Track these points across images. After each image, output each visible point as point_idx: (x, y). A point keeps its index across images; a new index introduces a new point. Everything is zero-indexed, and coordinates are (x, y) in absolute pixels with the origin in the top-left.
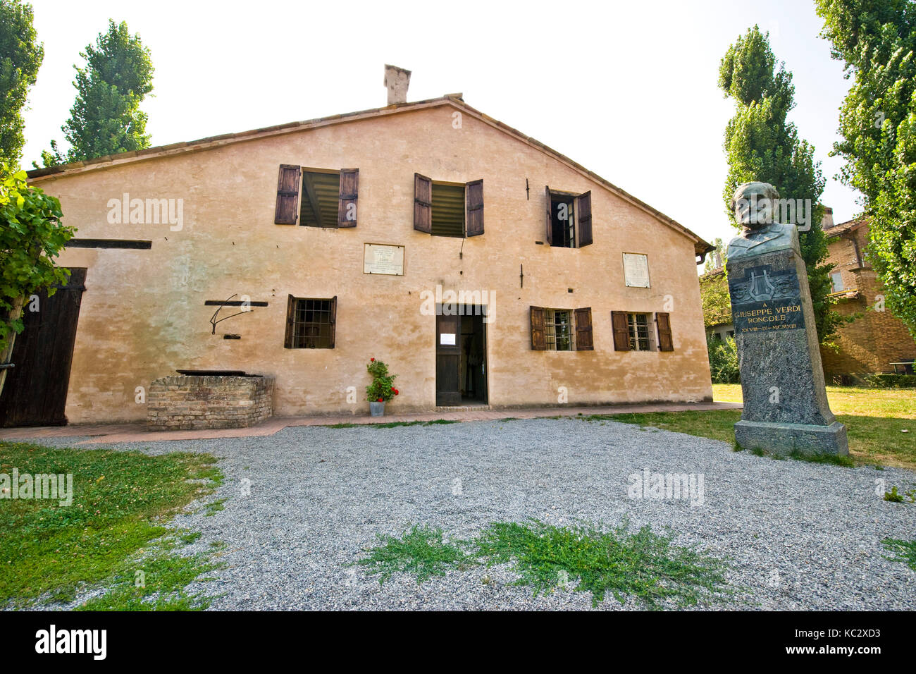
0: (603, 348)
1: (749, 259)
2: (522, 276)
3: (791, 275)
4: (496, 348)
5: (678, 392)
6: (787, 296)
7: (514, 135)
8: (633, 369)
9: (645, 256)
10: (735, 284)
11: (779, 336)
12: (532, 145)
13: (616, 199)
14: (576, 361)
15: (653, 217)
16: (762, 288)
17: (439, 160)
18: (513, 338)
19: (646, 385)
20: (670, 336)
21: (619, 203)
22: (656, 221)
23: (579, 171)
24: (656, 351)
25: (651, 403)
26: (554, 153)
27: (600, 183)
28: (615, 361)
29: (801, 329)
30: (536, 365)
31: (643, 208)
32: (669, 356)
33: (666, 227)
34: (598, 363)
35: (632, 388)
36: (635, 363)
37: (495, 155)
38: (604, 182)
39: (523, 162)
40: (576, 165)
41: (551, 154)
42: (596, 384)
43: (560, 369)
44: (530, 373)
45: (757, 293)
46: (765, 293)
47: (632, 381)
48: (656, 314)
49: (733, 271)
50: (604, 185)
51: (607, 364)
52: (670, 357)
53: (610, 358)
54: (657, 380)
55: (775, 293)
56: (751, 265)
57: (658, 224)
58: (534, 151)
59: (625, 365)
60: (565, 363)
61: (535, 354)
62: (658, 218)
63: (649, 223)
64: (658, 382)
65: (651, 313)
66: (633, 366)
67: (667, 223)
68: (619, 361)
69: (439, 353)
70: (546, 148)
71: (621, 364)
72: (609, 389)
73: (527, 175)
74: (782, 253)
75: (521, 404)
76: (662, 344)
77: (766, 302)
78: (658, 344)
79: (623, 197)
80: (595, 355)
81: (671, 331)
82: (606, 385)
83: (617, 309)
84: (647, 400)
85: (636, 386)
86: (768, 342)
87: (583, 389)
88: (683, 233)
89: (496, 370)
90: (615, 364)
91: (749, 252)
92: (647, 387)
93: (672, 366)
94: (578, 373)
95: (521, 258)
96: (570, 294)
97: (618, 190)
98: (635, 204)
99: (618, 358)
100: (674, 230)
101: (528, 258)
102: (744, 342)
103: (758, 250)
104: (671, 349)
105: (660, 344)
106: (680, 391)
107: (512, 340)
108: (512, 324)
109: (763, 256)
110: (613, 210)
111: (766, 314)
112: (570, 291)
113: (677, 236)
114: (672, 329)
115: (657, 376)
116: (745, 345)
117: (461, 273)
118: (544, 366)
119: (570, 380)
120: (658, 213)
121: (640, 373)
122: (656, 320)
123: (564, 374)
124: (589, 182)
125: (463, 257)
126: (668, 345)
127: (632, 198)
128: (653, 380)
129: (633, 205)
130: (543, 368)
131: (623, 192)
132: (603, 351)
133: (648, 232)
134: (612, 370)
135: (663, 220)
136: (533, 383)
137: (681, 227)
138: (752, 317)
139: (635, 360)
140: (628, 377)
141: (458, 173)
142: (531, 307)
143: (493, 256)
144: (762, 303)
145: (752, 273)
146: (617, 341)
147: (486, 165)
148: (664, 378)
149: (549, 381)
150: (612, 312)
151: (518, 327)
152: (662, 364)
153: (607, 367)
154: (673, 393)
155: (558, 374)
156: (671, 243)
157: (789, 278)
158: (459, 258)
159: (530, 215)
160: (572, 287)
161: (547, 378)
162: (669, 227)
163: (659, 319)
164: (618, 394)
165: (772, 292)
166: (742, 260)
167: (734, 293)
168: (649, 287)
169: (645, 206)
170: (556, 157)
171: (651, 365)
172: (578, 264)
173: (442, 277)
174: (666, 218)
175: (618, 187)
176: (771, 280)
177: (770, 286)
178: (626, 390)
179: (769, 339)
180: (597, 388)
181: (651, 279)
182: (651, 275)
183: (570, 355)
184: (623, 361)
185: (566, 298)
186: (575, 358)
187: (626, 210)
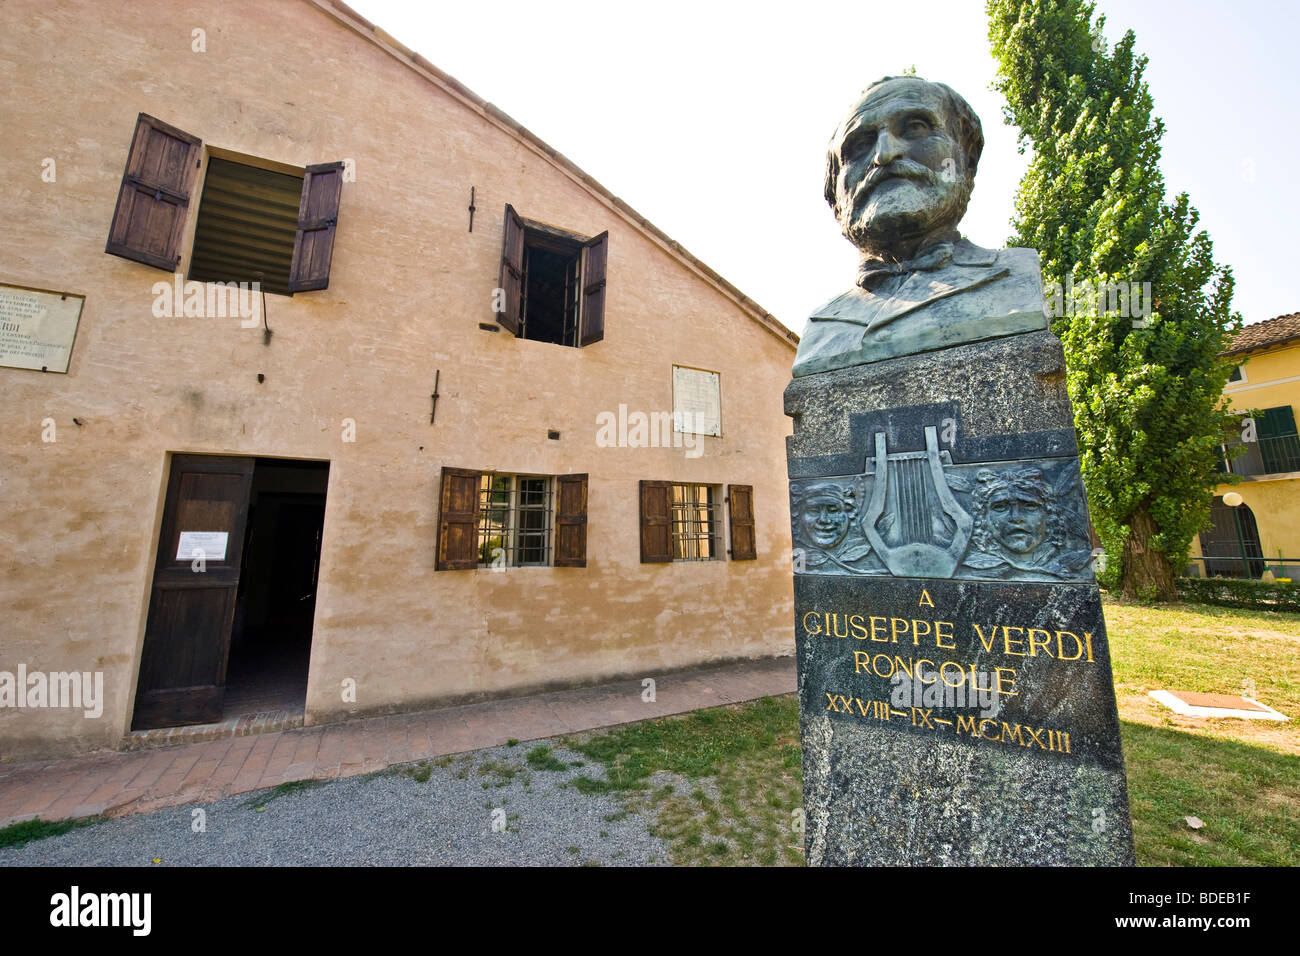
0: (614, 558)
1: (869, 373)
2: (435, 397)
3: (1048, 464)
4: (341, 567)
5: (761, 639)
6: (1032, 571)
7: (452, 91)
8: (676, 599)
9: (716, 375)
10: (811, 480)
11: (983, 774)
12: (492, 119)
13: (667, 260)
14: (551, 590)
15: (735, 304)
16: (918, 513)
17: (239, 104)
18: (394, 541)
19: (701, 630)
20: (751, 530)
21: (672, 269)
22: (740, 312)
23: (594, 192)
24: (724, 560)
25: (708, 668)
26: (541, 145)
27: (638, 226)
28: (639, 584)
29: (1096, 772)
30: (450, 603)
31: (717, 286)
32: (747, 567)
33: (757, 325)
34: (602, 590)
35: (672, 637)
36: (680, 586)
37: (399, 124)
38: (644, 223)
39: (467, 151)
40: (587, 180)
41: (534, 148)
42: (593, 637)
43: (511, 609)
44: (433, 624)
45: (895, 533)
46: (928, 538)
47: (672, 625)
48: (729, 486)
49: (809, 420)
50: (644, 229)
51: (621, 592)
52: (749, 569)
53: (629, 579)
54: (723, 619)
55: (972, 546)
56: (877, 401)
57: (742, 318)
58: (497, 134)
59: (660, 592)
60: (525, 595)
61: (450, 579)
62: (744, 306)
63: (726, 315)
64: (724, 623)
65: (720, 485)
66: (676, 592)
67: (758, 317)
68: (649, 583)
69: (163, 585)
70: (523, 133)
71: (652, 590)
72: (621, 644)
73: (474, 179)
74: (1007, 349)
75: (399, 702)
76: (736, 547)
77: (933, 585)
78: (728, 547)
79: (680, 258)
80: (597, 573)
81: (753, 520)
82: (617, 637)
83: (652, 476)
84: (699, 661)
85: (680, 633)
86: (932, 793)
87: (562, 651)
88: (785, 338)
89: (334, 623)
90: (639, 592)
91: (872, 341)
92: (700, 634)
93: (752, 588)
94: (554, 616)
95: (439, 356)
96: (553, 442)
97: (671, 243)
98: (702, 274)
99: (646, 577)
100: (770, 332)
101: (458, 358)
102: (834, 761)
103: (905, 332)
104: (752, 555)
105: (732, 547)
106: (765, 637)
107: (392, 546)
108: (394, 508)
109: (923, 363)
110: (659, 281)
111: (927, 642)
112: (554, 435)
113: (774, 343)
114: (755, 518)
115: (722, 611)
116: (836, 776)
117: (261, 378)
118: (470, 603)
119: (534, 633)
120: (743, 298)
121: (689, 607)
122: (728, 500)
123: (521, 620)
124: (613, 218)
125: (274, 341)
126: (746, 548)
127: (696, 263)
128: (714, 618)
129: (698, 276)
130: (468, 610)
131: (680, 249)
132: (616, 566)
133: (724, 331)
134: (632, 604)
135: (752, 313)
136: (438, 646)
137: (782, 327)
138: (867, 645)
139: (681, 580)
140: (666, 615)
141: (290, 143)
142: (445, 471)
143: (362, 347)
144: (914, 586)
145: (880, 439)
146: (645, 544)
147: (372, 140)
148: (735, 614)
149: (481, 638)
150: (642, 483)
151: (411, 516)
152: (733, 584)
153: (621, 599)
154: (750, 641)
155: (505, 622)
156: (764, 355)
157: (1043, 476)
158: (262, 340)
159: (474, 265)
160: (557, 428)
161: (476, 632)
162: (763, 326)
163: (734, 498)
164: (641, 655)
165: (960, 541)
166: (843, 377)
167: (808, 518)
168: (718, 434)
169: (720, 281)
170: (547, 156)
171: (711, 590)
172: (576, 380)
173: (195, 385)
174: (756, 308)
175: (672, 237)
176: (958, 479)
177: (952, 506)
178: (659, 645)
179: (939, 781)
180: (594, 647)
181: (725, 420)
182: (724, 412)
183: (541, 575)
184: (656, 585)
185: (540, 451)
186: (550, 581)
187: (686, 285)
